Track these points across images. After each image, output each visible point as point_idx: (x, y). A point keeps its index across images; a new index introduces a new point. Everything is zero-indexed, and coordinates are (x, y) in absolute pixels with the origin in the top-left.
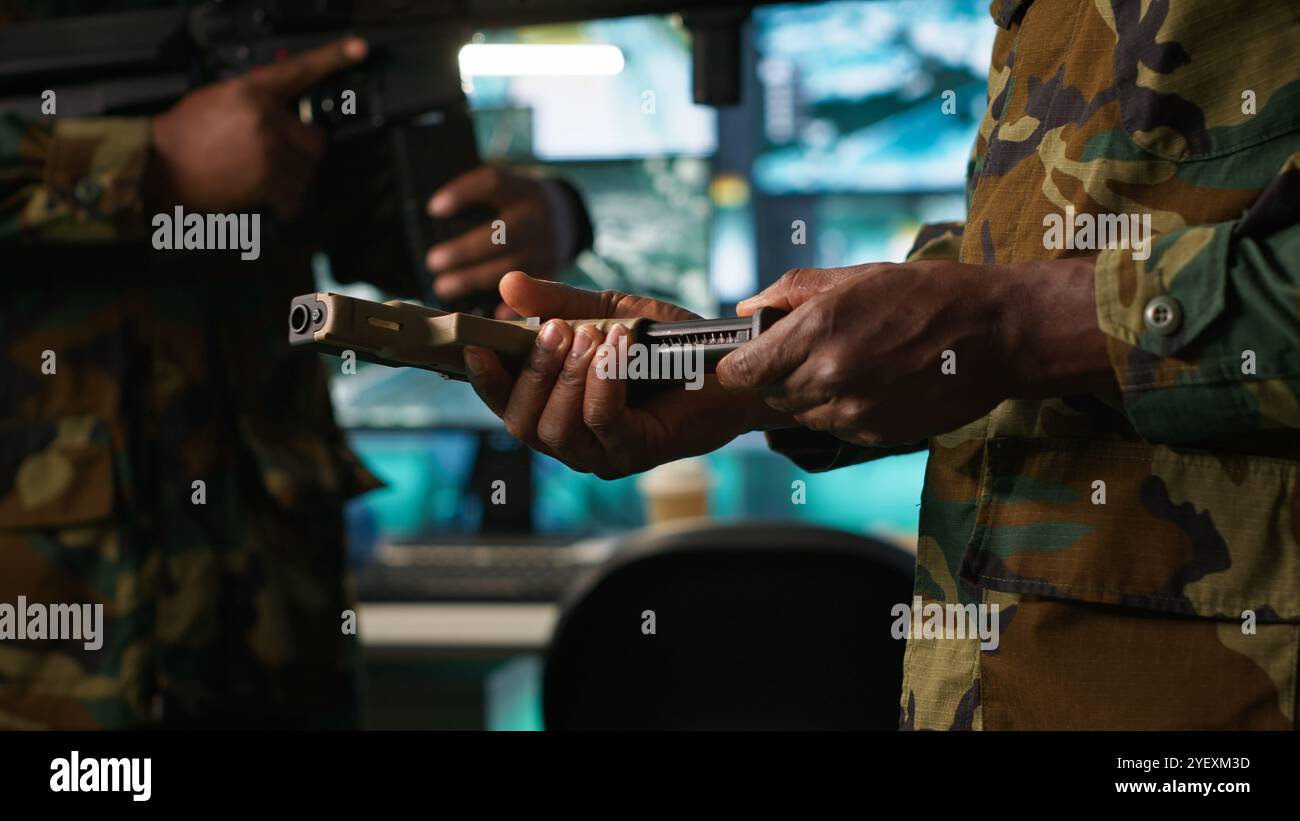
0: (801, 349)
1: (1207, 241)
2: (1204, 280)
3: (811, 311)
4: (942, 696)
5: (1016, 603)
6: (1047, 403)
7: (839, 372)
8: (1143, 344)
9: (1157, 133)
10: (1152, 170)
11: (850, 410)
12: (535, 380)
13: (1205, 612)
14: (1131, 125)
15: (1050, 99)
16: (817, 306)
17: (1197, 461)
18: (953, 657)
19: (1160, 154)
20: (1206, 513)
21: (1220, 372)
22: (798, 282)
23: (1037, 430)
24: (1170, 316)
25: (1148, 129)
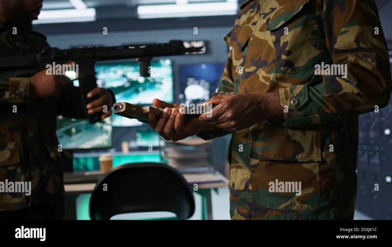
0: (224, 111)
1: (302, 88)
2: (303, 95)
3: (225, 103)
4: (241, 182)
5: (259, 162)
6: (264, 122)
7: (232, 115)
8: (291, 108)
9: (286, 68)
10: (284, 75)
11: (233, 123)
12: (163, 120)
13: (300, 161)
14: (280, 66)
15: (258, 63)
16: (226, 102)
17: (297, 131)
18: (243, 175)
19: (286, 72)
20: (299, 141)
21: (306, 113)
22: (216, 99)
23: (262, 127)
24: (296, 102)
25: (284, 67)
